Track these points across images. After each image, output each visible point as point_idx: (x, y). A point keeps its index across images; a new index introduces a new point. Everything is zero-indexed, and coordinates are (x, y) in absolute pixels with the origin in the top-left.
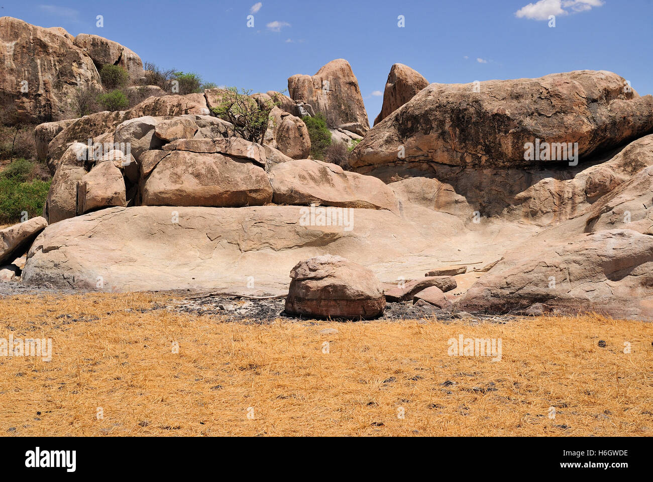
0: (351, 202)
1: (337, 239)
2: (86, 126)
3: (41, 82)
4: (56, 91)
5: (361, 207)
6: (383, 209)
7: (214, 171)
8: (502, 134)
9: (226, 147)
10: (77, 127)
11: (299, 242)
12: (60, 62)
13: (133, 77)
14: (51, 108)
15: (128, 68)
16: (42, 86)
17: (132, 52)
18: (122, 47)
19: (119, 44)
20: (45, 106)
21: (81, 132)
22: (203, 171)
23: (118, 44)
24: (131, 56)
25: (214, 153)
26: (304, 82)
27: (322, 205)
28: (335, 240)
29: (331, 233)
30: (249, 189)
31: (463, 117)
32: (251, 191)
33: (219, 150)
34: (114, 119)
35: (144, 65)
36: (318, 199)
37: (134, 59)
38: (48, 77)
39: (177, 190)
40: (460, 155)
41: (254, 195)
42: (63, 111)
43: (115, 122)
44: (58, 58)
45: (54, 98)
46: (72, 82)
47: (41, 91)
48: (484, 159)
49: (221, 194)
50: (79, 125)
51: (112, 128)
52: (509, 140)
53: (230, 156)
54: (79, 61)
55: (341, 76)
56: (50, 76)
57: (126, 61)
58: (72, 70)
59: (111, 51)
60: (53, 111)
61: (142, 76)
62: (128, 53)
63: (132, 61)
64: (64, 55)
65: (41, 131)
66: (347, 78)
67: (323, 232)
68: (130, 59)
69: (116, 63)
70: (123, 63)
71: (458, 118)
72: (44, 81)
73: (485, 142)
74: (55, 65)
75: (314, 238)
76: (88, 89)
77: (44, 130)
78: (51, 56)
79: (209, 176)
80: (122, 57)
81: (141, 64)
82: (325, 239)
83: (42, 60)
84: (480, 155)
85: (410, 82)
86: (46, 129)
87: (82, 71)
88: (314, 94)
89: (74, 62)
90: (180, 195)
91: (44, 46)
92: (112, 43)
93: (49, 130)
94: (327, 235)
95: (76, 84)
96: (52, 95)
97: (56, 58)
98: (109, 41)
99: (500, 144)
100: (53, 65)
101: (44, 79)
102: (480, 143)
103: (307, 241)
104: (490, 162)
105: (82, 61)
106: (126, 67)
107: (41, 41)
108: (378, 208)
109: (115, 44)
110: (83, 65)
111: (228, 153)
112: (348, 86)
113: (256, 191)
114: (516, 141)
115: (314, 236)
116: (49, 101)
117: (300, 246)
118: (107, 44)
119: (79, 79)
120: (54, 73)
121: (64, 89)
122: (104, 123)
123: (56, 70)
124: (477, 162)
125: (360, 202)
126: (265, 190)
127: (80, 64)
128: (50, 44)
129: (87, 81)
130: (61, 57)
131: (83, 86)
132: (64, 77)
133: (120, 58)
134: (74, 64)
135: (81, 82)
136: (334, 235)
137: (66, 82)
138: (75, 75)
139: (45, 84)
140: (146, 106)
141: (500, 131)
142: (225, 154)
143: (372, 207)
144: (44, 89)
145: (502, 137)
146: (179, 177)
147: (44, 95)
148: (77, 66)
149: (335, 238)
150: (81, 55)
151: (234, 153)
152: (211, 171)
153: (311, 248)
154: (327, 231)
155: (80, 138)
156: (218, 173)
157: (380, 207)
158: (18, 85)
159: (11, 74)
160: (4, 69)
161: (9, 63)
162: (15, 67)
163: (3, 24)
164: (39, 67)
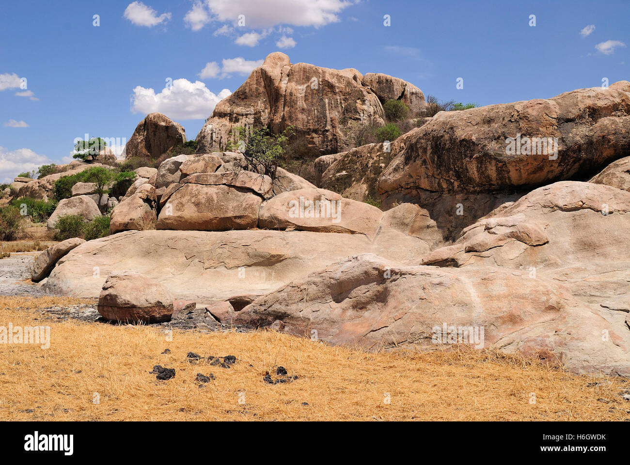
0: (324, 227)
1: (283, 260)
2: (354, 158)
3: (329, 119)
4: (341, 126)
5: (335, 232)
6: (359, 233)
7: (213, 200)
8: (468, 159)
9: (232, 179)
10: (346, 159)
11: (248, 262)
12: (345, 100)
13: (415, 110)
14: (337, 142)
15: (411, 103)
16: (329, 122)
17: (415, 87)
18: (405, 82)
19: (403, 81)
20: (331, 141)
21: (349, 163)
22: (203, 201)
23: (401, 80)
24: (414, 91)
25: (219, 185)
27: (296, 230)
28: (281, 261)
29: (278, 255)
30: (234, 215)
31: (440, 144)
32: (236, 217)
33: (224, 182)
34: (378, 151)
35: (426, 98)
36: (293, 224)
37: (416, 94)
38: (334, 114)
39: (178, 217)
40: (437, 181)
41: (238, 221)
42: (348, 145)
43: (379, 153)
44: (344, 97)
45: (340, 133)
46: (356, 118)
47: (328, 127)
48: (456, 184)
49: (212, 220)
50: (349, 157)
51: (375, 159)
52: (474, 165)
53: (234, 187)
54: (363, 98)
56: (337, 113)
57: (408, 96)
58: (356, 107)
59: (395, 87)
60: (339, 144)
61: (424, 109)
62: (411, 88)
63: (414, 96)
64: (349, 94)
65: (319, 163)
67: (270, 254)
68: (413, 93)
69: (400, 98)
70: (406, 98)
71: (436, 145)
72: (331, 118)
73: (454, 168)
74: (341, 103)
75: (262, 259)
76: (370, 123)
77: (322, 163)
78: (337, 95)
79: (207, 204)
80: (406, 92)
81: (423, 98)
82: (271, 259)
83: (330, 99)
84: (452, 181)
86: (324, 161)
87: (365, 107)
89: (358, 99)
90: (180, 221)
91: (331, 87)
92: (396, 80)
93: (325, 162)
94: (273, 256)
95: (360, 119)
96: (338, 130)
97: (342, 97)
98: (393, 78)
99: (467, 169)
100: (339, 103)
101: (332, 116)
102: (451, 169)
103: (255, 261)
104: (462, 188)
105: (365, 98)
106: (409, 101)
107: (329, 82)
108: (353, 232)
109: (398, 80)
110: (366, 102)
111: (232, 184)
113: (240, 217)
114: (479, 166)
115: (262, 257)
116: (335, 135)
117: (249, 266)
118: (391, 81)
119: (362, 115)
120: (341, 110)
121: (349, 124)
122: (369, 155)
123: (342, 107)
124: (451, 188)
125: (335, 227)
126: (249, 216)
127: (364, 101)
128: (337, 85)
129: (370, 116)
130: (347, 95)
131: (366, 121)
132: (350, 113)
133: (403, 93)
134: (358, 101)
135: (364, 117)
136: (280, 256)
137: (351, 118)
138: (359, 111)
139: (332, 121)
140: (407, 138)
141: (466, 156)
142: (230, 186)
143: (346, 232)
144: (331, 125)
145: (468, 162)
146: (183, 205)
147: (331, 131)
148: (361, 103)
149: (281, 259)
150: (365, 93)
151: (238, 184)
152: (210, 200)
153: (259, 268)
154: (274, 253)
155: (347, 169)
156: (216, 201)
157: (356, 232)
158: (308, 122)
159: (302, 113)
160: (297, 109)
161: (301, 103)
162: (305, 106)
163: (297, 69)
164: (327, 105)
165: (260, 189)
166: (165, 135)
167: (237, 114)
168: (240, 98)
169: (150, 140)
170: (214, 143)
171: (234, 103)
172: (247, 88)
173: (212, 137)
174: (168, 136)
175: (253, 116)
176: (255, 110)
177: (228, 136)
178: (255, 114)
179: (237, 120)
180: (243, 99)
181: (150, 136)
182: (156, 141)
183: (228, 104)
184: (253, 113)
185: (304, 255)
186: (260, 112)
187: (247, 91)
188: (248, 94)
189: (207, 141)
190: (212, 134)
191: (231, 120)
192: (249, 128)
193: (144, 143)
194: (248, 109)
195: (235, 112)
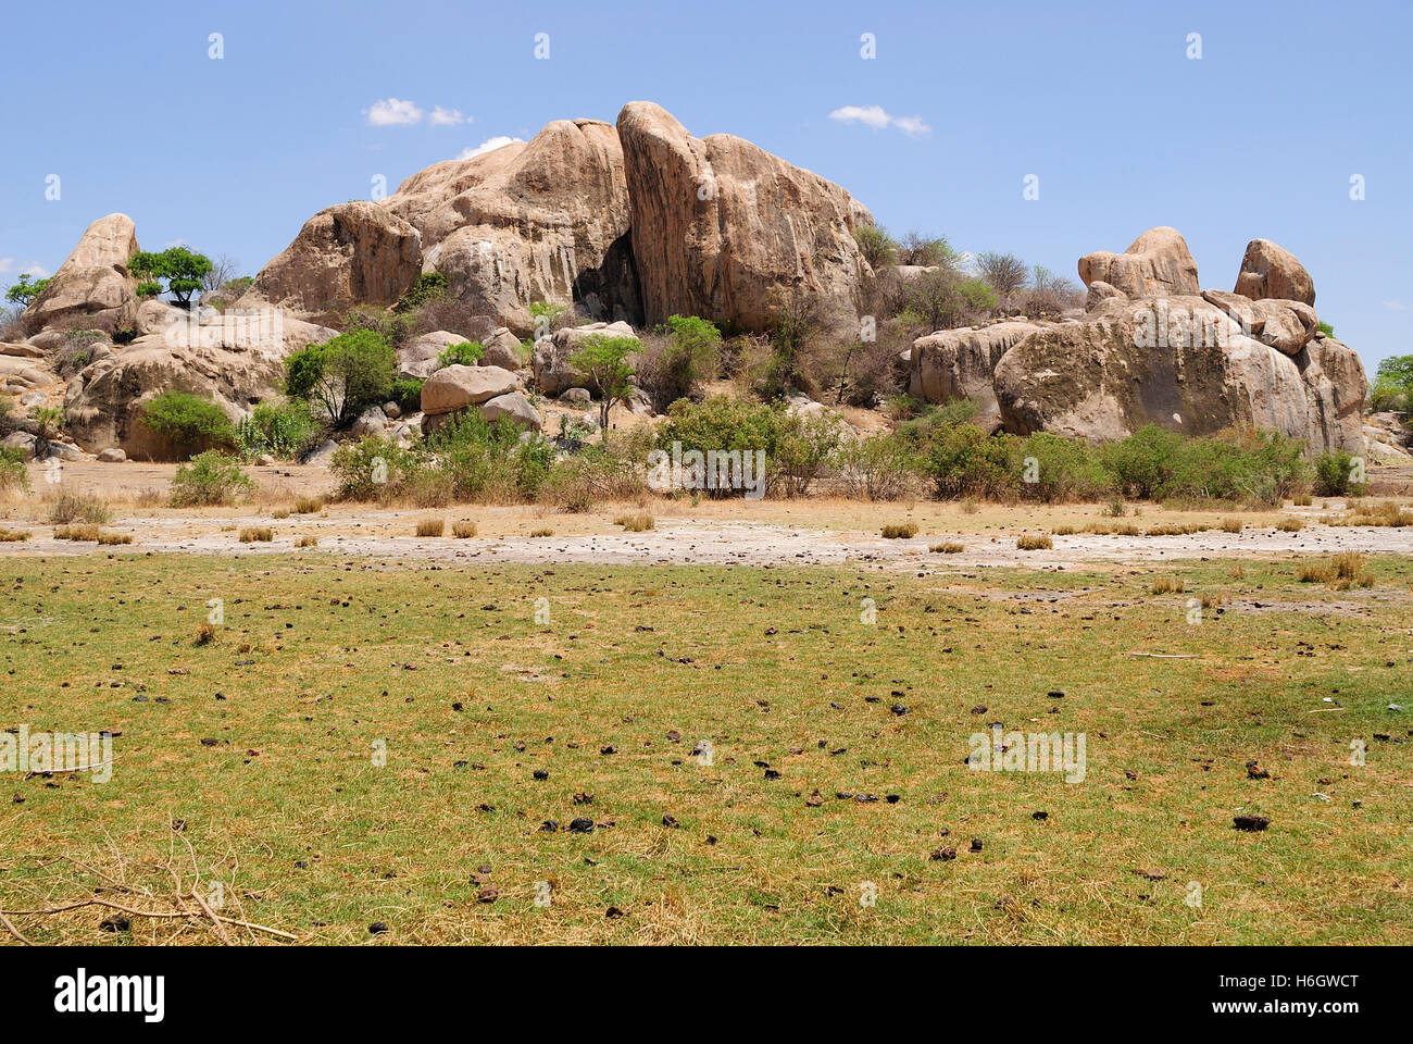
3: (798, 257)
4: (817, 272)
14: (818, 303)
16: (799, 262)
20: (809, 300)
24: (860, 210)
26: (1128, 267)
38: (804, 247)
44: (812, 214)
45: (819, 285)
46: (835, 257)
47: (801, 272)
54: (836, 220)
55: (1177, 258)
56: (807, 246)
58: (832, 236)
60: (821, 309)
63: (861, 219)
64: (818, 209)
66: (1184, 261)
68: (859, 214)
72: (801, 254)
74: (810, 225)
76: (858, 271)
78: (803, 208)
83: (793, 216)
85: (1288, 273)
86: (943, 347)
87: (844, 237)
88: (1147, 288)
89: (831, 221)
91: (794, 191)
95: (842, 262)
96: (815, 279)
97: (810, 214)
100: (807, 226)
101: (801, 250)
105: (839, 220)
107: (789, 181)
110: (841, 228)
112: (1187, 274)
116: (814, 290)
119: (843, 253)
120: (811, 240)
121: (827, 269)
123: (813, 234)
127: (839, 225)
128: (800, 187)
129: (854, 255)
130: (815, 212)
131: (850, 266)
132: (824, 247)
134: (832, 224)
137: (827, 257)
138: (837, 244)
147: (805, 279)
148: (835, 229)
150: (837, 209)
158: (769, 260)
159: (758, 240)
160: (749, 230)
161: (753, 220)
162: (762, 228)
163: (728, 148)
164: (792, 228)
166: (397, 256)
167: (536, 223)
168: (533, 187)
169: (361, 267)
170: (502, 283)
171: (521, 197)
172: (547, 167)
173: (497, 270)
174: (402, 260)
175: (571, 230)
176: (572, 218)
177: (529, 270)
178: (574, 226)
179: (537, 237)
180: (540, 191)
181: (363, 257)
182: (374, 269)
183: (506, 198)
184: (570, 223)
186: (583, 224)
187: (548, 173)
188: (552, 180)
189: (488, 279)
190: (495, 262)
191: (524, 234)
192: (568, 257)
193: (349, 271)
194: (556, 214)
195: (529, 218)
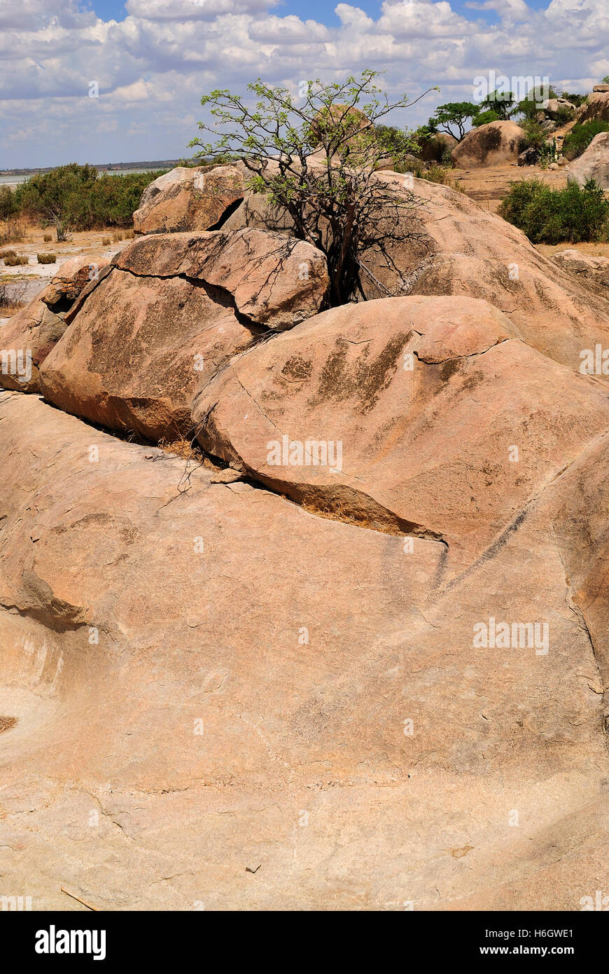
1: (78, 625)
6: (426, 533)
22: (111, 331)
25: (171, 277)
27: (243, 479)
29: (67, 605)
30: (133, 396)
32: (136, 402)
36: (240, 458)
41: (140, 414)
49: (99, 397)
53: (203, 284)
67: (51, 594)
75: (41, 604)
79: (114, 344)
82: (56, 613)
103: (30, 602)
111: (202, 276)
113: (143, 403)
115: (40, 596)
117: (21, 613)
126: (162, 405)
136: (73, 612)
142: (196, 282)
143: (382, 521)
151: (212, 280)
152: (124, 330)
154: (59, 594)
156: (133, 336)
157: (417, 526)
165: (254, 299)
185: (129, 626)
